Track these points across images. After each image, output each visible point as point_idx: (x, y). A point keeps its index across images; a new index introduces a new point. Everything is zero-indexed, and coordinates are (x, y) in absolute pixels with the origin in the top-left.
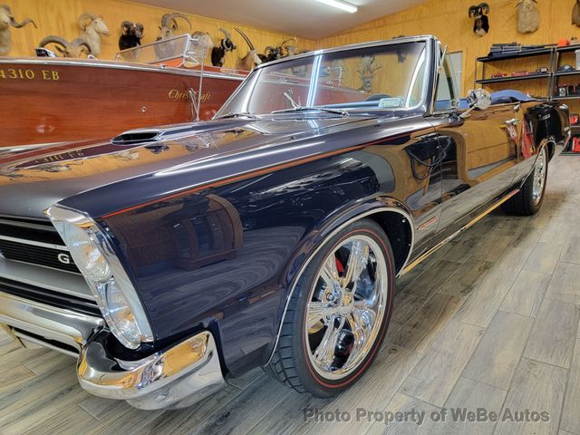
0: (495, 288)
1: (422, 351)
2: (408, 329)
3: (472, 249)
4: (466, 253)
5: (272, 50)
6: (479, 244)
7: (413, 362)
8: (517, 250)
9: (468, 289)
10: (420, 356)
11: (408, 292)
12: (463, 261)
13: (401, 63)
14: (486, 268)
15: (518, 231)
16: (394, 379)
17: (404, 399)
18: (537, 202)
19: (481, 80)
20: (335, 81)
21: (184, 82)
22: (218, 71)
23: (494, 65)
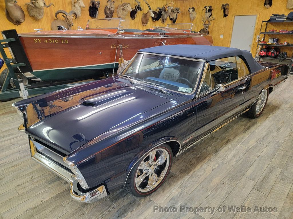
2: (189, 166)
4: (223, 134)
5: (160, 9)
7: (186, 178)
9: (216, 151)
10: (189, 176)
12: (219, 138)
14: (227, 142)
16: (179, 183)
17: (179, 190)
18: (259, 113)
19: (264, 31)
20: (189, 31)
21: (118, 41)
22: (133, 34)
23: (272, 24)
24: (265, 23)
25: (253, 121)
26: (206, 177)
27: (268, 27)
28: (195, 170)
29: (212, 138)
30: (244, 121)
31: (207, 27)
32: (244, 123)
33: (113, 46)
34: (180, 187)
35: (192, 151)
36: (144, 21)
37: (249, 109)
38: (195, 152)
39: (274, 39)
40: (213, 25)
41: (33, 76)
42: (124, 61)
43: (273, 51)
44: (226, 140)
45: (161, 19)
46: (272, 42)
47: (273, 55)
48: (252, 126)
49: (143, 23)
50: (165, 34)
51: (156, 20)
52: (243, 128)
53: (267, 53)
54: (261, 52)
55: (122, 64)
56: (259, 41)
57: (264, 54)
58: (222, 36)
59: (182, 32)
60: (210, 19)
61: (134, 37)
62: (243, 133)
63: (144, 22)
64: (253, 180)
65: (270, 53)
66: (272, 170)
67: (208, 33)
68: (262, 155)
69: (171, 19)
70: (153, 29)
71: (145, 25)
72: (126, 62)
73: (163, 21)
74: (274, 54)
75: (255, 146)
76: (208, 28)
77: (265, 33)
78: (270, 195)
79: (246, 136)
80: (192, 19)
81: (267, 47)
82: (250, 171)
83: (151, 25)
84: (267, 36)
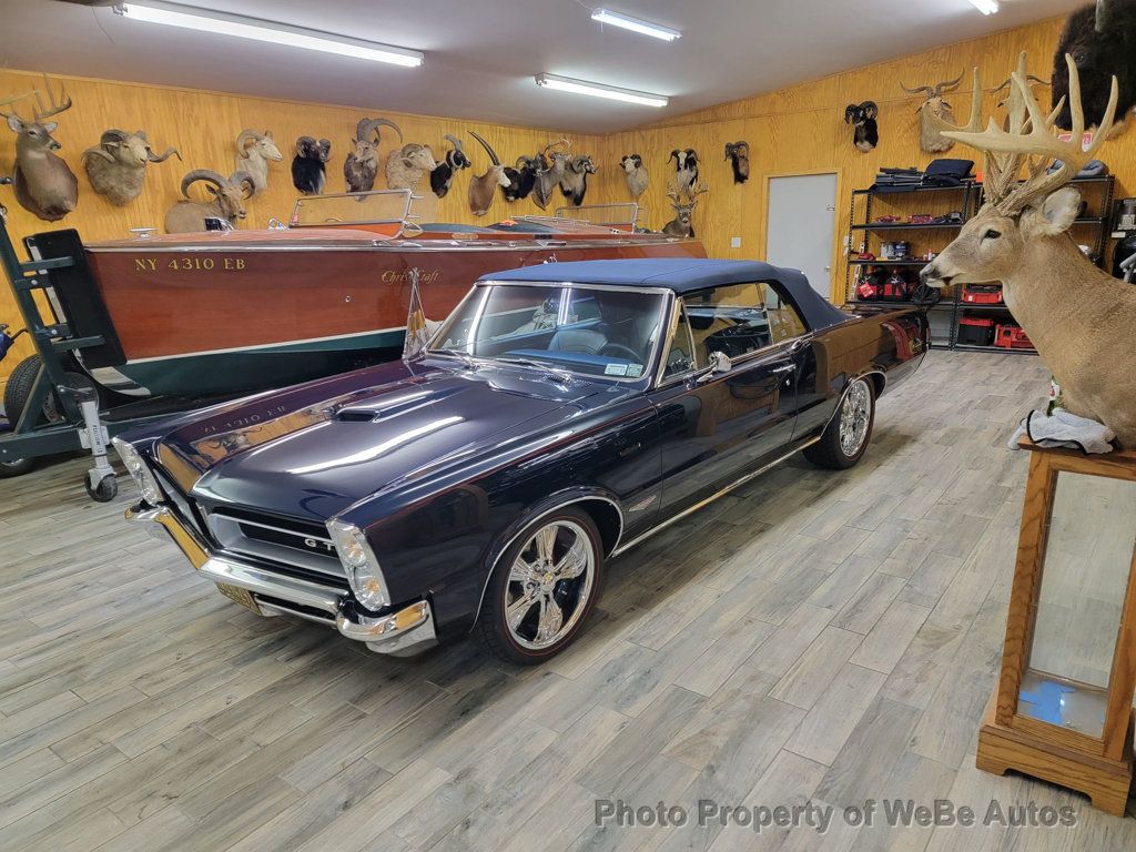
0: (757, 554)
1: (656, 610)
2: (651, 591)
3: (758, 507)
4: (749, 512)
5: (528, 162)
6: (769, 501)
7: (645, 619)
8: (810, 509)
9: (731, 553)
10: (653, 615)
12: (738, 523)
13: (739, 185)
14: (762, 531)
15: (824, 486)
16: (625, 631)
17: (629, 645)
18: (854, 453)
19: (864, 223)
20: (627, 226)
21: (403, 261)
22: (449, 237)
23: (884, 200)
24: (862, 198)
25: (837, 476)
26: (701, 612)
27: (873, 208)
28: (671, 598)
29: (718, 524)
30: (810, 478)
31: (685, 214)
32: (811, 483)
33: (388, 277)
34: (631, 639)
35: (659, 557)
36: (478, 201)
37: (819, 438)
38: (667, 561)
39: (895, 245)
40: (706, 208)
41: (125, 379)
42: (427, 321)
43: (895, 281)
44: (758, 527)
45: (531, 193)
46: (890, 253)
47: (898, 294)
48: (832, 490)
49: (474, 207)
50: (550, 237)
51: (516, 198)
52: (808, 494)
53: (878, 291)
54: (862, 287)
55: (421, 333)
56: (852, 252)
57: (871, 292)
58: (736, 242)
59: (605, 231)
60: (692, 189)
61: (454, 245)
62: (808, 506)
63: (479, 204)
64: (829, 607)
65: (888, 287)
66: (881, 583)
67: (692, 235)
68: (859, 552)
69: (567, 194)
70: (512, 223)
71: (482, 212)
72: (434, 327)
73: (542, 201)
74: (900, 289)
75: (840, 534)
76: (690, 218)
77: (868, 227)
78: (872, 634)
79: (816, 513)
80: (636, 190)
81: (879, 269)
82: (821, 591)
83: (502, 212)
84: (873, 237)
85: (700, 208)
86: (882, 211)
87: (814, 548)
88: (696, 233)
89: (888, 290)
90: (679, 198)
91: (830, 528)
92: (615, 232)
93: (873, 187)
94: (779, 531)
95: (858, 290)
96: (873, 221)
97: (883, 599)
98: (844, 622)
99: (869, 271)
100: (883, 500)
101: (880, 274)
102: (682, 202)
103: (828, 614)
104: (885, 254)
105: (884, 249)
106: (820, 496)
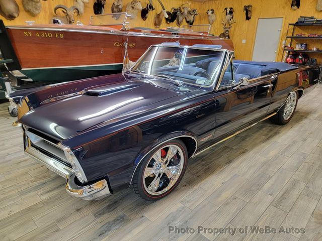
0: (241, 163)
1: (195, 188)
2: (195, 177)
3: (243, 142)
4: (239, 143)
5: (175, 10)
7: (190, 191)
8: (263, 144)
9: (230, 162)
11: (203, 160)
14: (243, 152)
15: (271, 134)
17: (180, 205)
19: (291, 36)
20: (206, 33)
21: (121, 39)
23: (300, 28)
24: (292, 27)
25: (276, 130)
26: (215, 190)
27: (295, 31)
28: (203, 182)
29: (226, 147)
31: (227, 31)
32: (265, 132)
33: (117, 44)
34: (182, 202)
39: (302, 44)
41: (23, 75)
42: (130, 61)
43: (300, 57)
46: (300, 48)
47: (301, 62)
48: (273, 137)
49: (155, 24)
53: (294, 60)
54: (288, 59)
56: (285, 46)
57: (291, 61)
58: (244, 41)
60: (230, 22)
61: (142, 34)
63: (157, 23)
65: (297, 59)
67: (229, 38)
69: (188, 22)
71: (158, 26)
73: (179, 24)
74: (302, 60)
76: (229, 32)
80: (211, 22)
84: (294, 41)
85: (232, 29)
86: (298, 32)
87: (265, 163)
88: (230, 37)
89: (297, 61)
90: (225, 25)
91: (272, 153)
92: (202, 34)
93: (297, 23)
94: (250, 154)
95: (286, 60)
96: (295, 35)
97: (295, 193)
98: (277, 204)
99: (291, 53)
100: (294, 142)
101: (295, 54)
102: (226, 26)
103: (270, 198)
104: (298, 48)
105: (297, 46)
106: (268, 139)
